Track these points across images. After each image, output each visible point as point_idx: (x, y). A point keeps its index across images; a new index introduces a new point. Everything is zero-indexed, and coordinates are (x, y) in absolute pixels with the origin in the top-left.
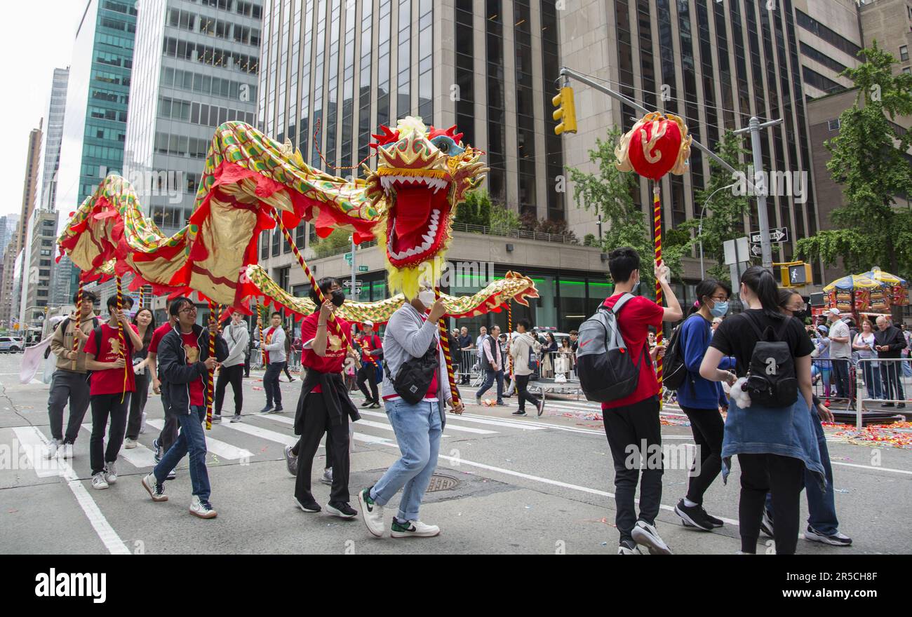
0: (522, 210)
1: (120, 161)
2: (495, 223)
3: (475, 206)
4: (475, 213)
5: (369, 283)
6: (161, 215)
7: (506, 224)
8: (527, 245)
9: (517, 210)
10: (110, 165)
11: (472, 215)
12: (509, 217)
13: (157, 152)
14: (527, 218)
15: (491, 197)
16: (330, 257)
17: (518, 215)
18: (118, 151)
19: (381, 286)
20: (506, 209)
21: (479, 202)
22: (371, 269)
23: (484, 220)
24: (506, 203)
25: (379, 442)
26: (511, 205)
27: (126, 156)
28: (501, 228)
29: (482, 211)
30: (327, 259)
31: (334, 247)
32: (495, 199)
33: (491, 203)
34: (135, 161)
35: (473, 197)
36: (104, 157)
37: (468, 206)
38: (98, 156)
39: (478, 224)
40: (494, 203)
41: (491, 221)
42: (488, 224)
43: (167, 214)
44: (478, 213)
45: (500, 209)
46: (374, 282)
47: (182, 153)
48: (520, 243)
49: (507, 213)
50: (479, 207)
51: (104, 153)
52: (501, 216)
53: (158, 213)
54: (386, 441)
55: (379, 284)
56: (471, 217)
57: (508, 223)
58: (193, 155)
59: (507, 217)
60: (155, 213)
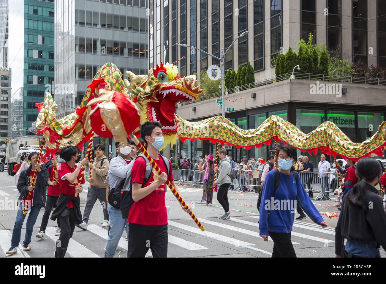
0: (355, 60)
1: (51, 31)
2: (332, 70)
3: (316, 59)
4: (316, 65)
5: (234, 119)
6: (84, 70)
7: (341, 71)
8: (358, 88)
9: (351, 60)
10: (44, 35)
11: (313, 66)
12: (344, 66)
13: (78, 24)
14: (360, 66)
15: (329, 50)
16: (206, 101)
17: (352, 64)
18: (49, 24)
19: (243, 121)
20: (341, 59)
21: (319, 56)
22: (236, 109)
23: (324, 70)
24: (341, 55)
25: (247, 246)
26: (345, 56)
27: (55, 27)
28: (337, 75)
29: (322, 63)
30: (203, 102)
31: (209, 93)
32: (332, 52)
33: (328, 55)
34: (62, 31)
35: (315, 52)
36: (40, 29)
37: (310, 60)
38: (36, 28)
39: (318, 73)
40: (332, 55)
41: (329, 70)
42: (327, 72)
43: (88, 70)
44: (319, 64)
45: (336, 60)
46: (238, 119)
47: (96, 25)
48: (353, 87)
49: (342, 63)
50: (319, 60)
51: (40, 26)
52: (337, 65)
53: (81, 70)
54: (251, 246)
55: (241, 120)
56: (313, 68)
57: (343, 70)
58: (103, 26)
59: (342, 66)
60: (79, 69)
